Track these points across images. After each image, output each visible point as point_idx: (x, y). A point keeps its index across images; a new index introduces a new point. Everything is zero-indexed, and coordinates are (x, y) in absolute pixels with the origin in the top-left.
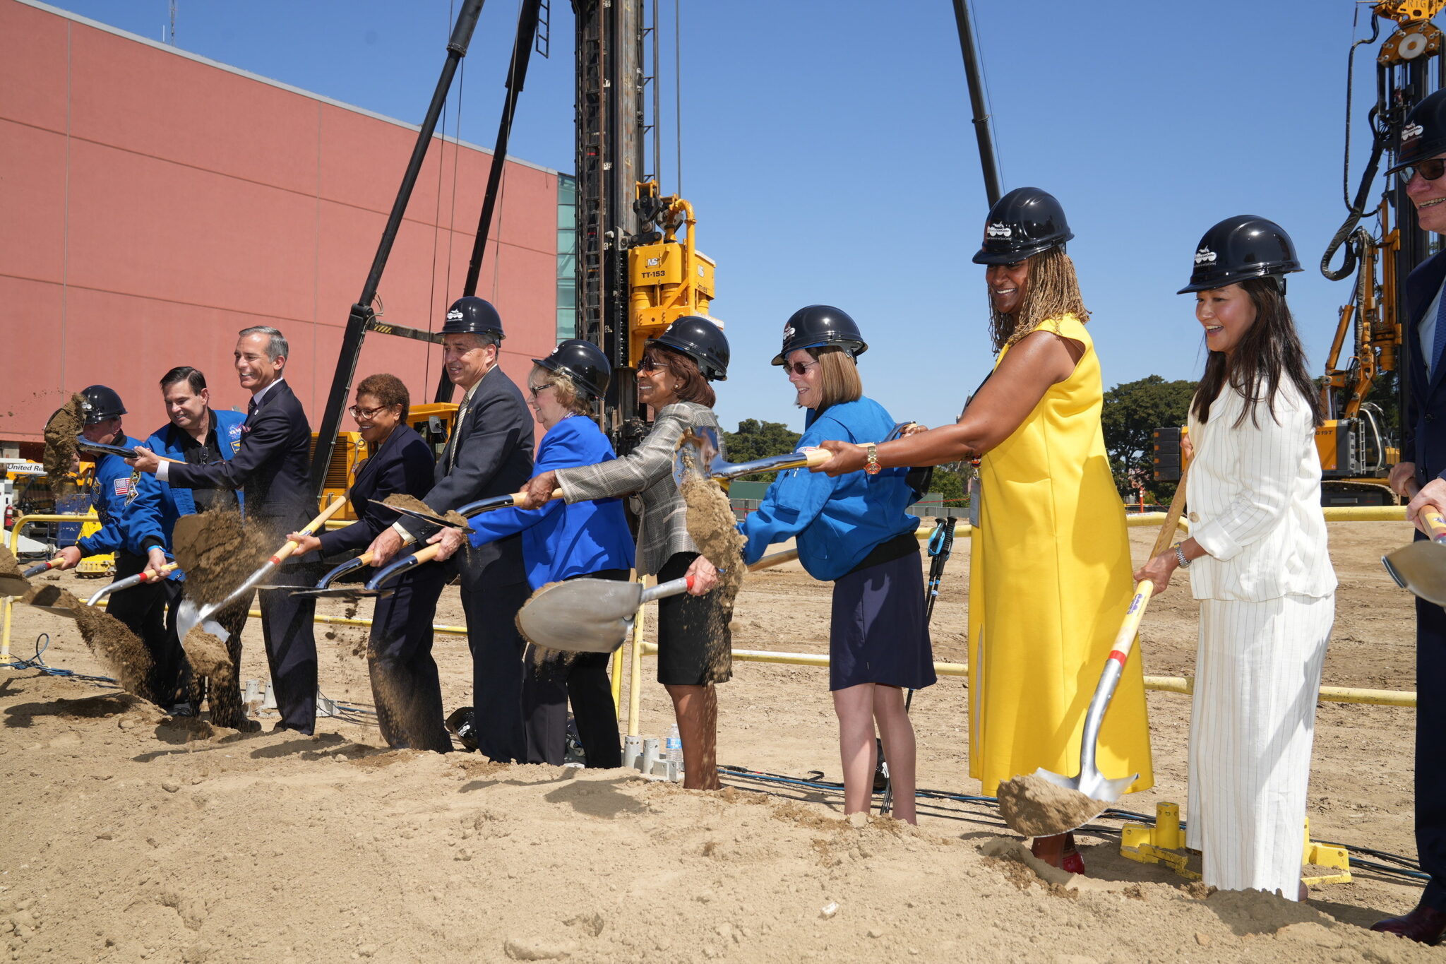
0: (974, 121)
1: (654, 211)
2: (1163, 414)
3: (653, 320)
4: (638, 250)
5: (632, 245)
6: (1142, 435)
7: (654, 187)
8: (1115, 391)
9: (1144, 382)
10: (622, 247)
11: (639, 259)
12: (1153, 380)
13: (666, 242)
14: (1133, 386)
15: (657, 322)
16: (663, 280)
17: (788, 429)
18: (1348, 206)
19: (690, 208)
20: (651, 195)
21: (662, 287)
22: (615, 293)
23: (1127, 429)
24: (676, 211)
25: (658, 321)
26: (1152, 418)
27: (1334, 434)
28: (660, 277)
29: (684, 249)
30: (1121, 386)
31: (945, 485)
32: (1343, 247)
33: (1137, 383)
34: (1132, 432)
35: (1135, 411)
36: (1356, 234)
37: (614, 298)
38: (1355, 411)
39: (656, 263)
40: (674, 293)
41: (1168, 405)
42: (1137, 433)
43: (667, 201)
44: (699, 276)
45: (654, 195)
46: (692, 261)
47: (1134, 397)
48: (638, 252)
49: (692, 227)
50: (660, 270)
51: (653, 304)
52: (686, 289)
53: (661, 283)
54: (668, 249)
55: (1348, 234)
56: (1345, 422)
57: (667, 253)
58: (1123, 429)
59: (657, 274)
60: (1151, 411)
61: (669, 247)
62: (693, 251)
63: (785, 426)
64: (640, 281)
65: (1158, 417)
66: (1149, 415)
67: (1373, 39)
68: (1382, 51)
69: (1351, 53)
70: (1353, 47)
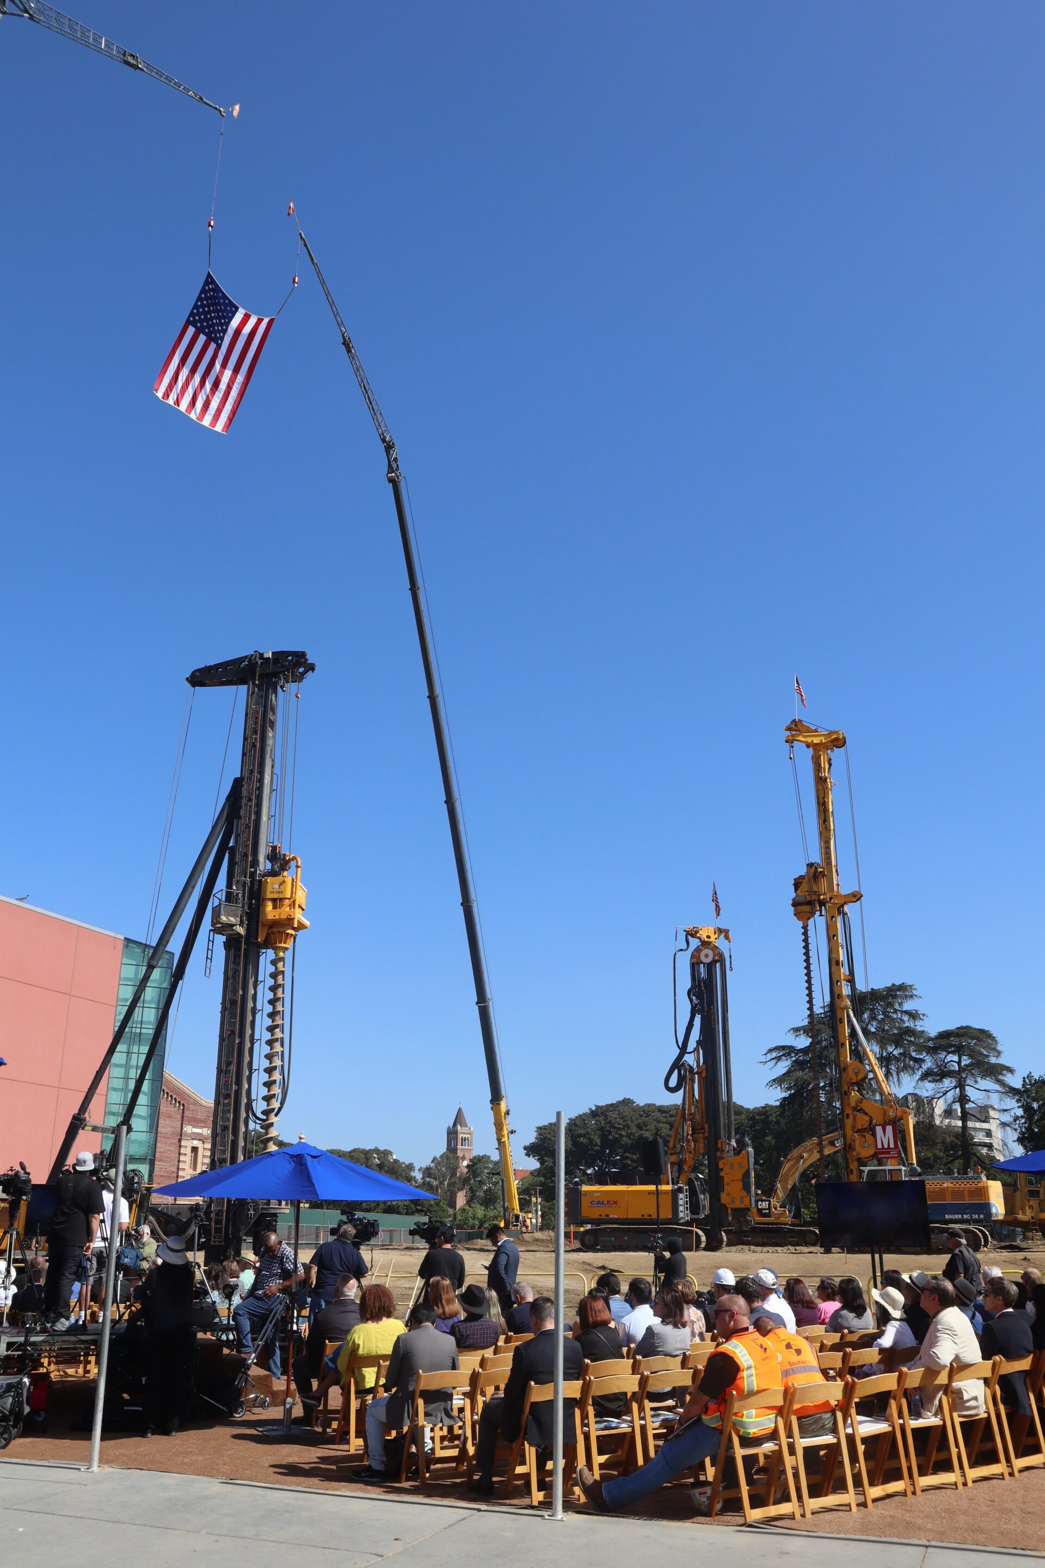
1: (278, 859)
2: (634, 1134)
3: (274, 916)
4: (269, 879)
5: (264, 876)
6: (616, 1155)
7: (279, 847)
10: (259, 877)
11: (269, 884)
13: (284, 876)
15: (277, 917)
16: (281, 896)
18: (678, 1047)
19: (295, 859)
20: (277, 851)
21: (281, 899)
22: (254, 901)
23: (603, 1147)
24: (290, 860)
26: (625, 1139)
27: (670, 1194)
28: (280, 894)
29: (293, 880)
32: (677, 1071)
34: (608, 1151)
35: (610, 1132)
36: (683, 1064)
37: (252, 904)
39: (278, 887)
40: (286, 904)
41: (639, 1127)
42: (612, 1153)
43: (286, 855)
45: (279, 851)
46: (298, 887)
47: (609, 1119)
48: (268, 880)
49: (299, 869)
50: (280, 890)
51: (275, 908)
52: (294, 901)
53: (281, 897)
55: (678, 1064)
57: (284, 882)
59: (279, 892)
60: (623, 1133)
61: (285, 879)
62: (298, 881)
64: (269, 896)
65: (630, 1138)
66: (622, 1136)
67: (686, 950)
68: (693, 956)
69: (675, 957)
70: (675, 954)
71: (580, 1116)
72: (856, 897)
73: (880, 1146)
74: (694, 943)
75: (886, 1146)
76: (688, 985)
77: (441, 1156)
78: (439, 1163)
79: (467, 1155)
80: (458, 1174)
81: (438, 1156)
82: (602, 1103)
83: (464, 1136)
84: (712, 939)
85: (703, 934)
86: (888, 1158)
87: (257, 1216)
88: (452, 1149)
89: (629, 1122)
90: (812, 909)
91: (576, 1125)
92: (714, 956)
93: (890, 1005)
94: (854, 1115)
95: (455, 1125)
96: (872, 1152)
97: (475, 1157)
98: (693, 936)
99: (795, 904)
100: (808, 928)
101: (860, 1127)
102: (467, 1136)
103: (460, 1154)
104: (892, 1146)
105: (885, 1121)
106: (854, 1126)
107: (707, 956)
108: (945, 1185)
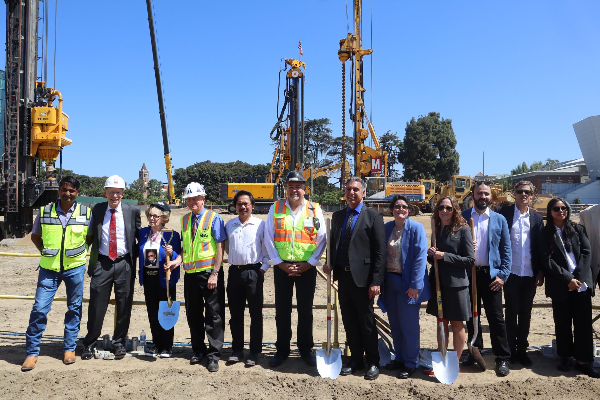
0: (154, 68)
1: (44, 94)
2: (211, 173)
3: (42, 138)
6: (204, 180)
7: (44, 84)
8: (195, 165)
9: (205, 162)
10: (28, 106)
11: (36, 112)
12: (208, 162)
13: (49, 106)
14: (201, 163)
17: (73, 172)
18: (278, 118)
19: (60, 94)
20: (43, 87)
21: (47, 125)
22: (24, 125)
23: (199, 177)
24: (53, 95)
25: (45, 138)
26: (207, 174)
28: (46, 121)
29: (57, 110)
30: (197, 163)
31: (137, 196)
32: (276, 130)
33: (203, 163)
35: (202, 172)
36: (280, 127)
37: (24, 127)
38: (278, 180)
39: (45, 115)
40: (52, 128)
41: (213, 170)
42: (202, 179)
43: (49, 91)
44: (63, 121)
45: (44, 87)
46: (61, 115)
47: (202, 167)
48: (35, 109)
49: (61, 102)
51: (43, 131)
52: (58, 127)
53: (47, 123)
54: (50, 110)
55: (278, 126)
56: (276, 184)
57: (49, 111)
58: (198, 178)
59: (45, 119)
60: (207, 172)
61: (50, 109)
62: (61, 112)
63: (72, 171)
64: (36, 121)
65: (210, 174)
66: (206, 173)
67: (285, 70)
68: (288, 74)
69: (280, 73)
70: (280, 71)
71: (191, 166)
72: (369, 52)
73: (373, 168)
74: (289, 67)
75: (376, 168)
76: (285, 88)
77: (137, 180)
78: (136, 183)
79: (147, 180)
80: (143, 187)
81: (136, 180)
82: (199, 162)
83: (145, 173)
84: (298, 66)
85: (294, 63)
86: (376, 174)
87: (42, 192)
88: (141, 178)
89: (209, 169)
90: (348, 55)
91: (189, 169)
92: (299, 74)
93: (322, 126)
94: (362, 154)
95: (142, 169)
96: (369, 171)
97: (151, 180)
98: (289, 63)
99: (340, 52)
100: (345, 65)
101: (364, 159)
102: (146, 173)
103: (144, 179)
104: (379, 168)
105: (376, 157)
106: (361, 159)
107: (295, 74)
108: (404, 186)
